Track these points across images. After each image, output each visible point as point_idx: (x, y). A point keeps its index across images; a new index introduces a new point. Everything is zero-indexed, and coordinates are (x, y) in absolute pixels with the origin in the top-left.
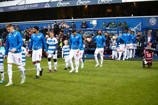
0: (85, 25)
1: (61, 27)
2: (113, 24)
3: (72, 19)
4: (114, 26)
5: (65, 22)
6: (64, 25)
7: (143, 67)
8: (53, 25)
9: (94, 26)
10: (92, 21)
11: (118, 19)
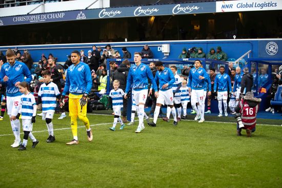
0: (148, 52)
1: (104, 55)
2: (200, 51)
3: (126, 41)
4: (201, 55)
5: (112, 46)
6: (109, 52)
7: (238, 135)
8: (90, 51)
9: (165, 55)
10: (161, 46)
11: (207, 43)
